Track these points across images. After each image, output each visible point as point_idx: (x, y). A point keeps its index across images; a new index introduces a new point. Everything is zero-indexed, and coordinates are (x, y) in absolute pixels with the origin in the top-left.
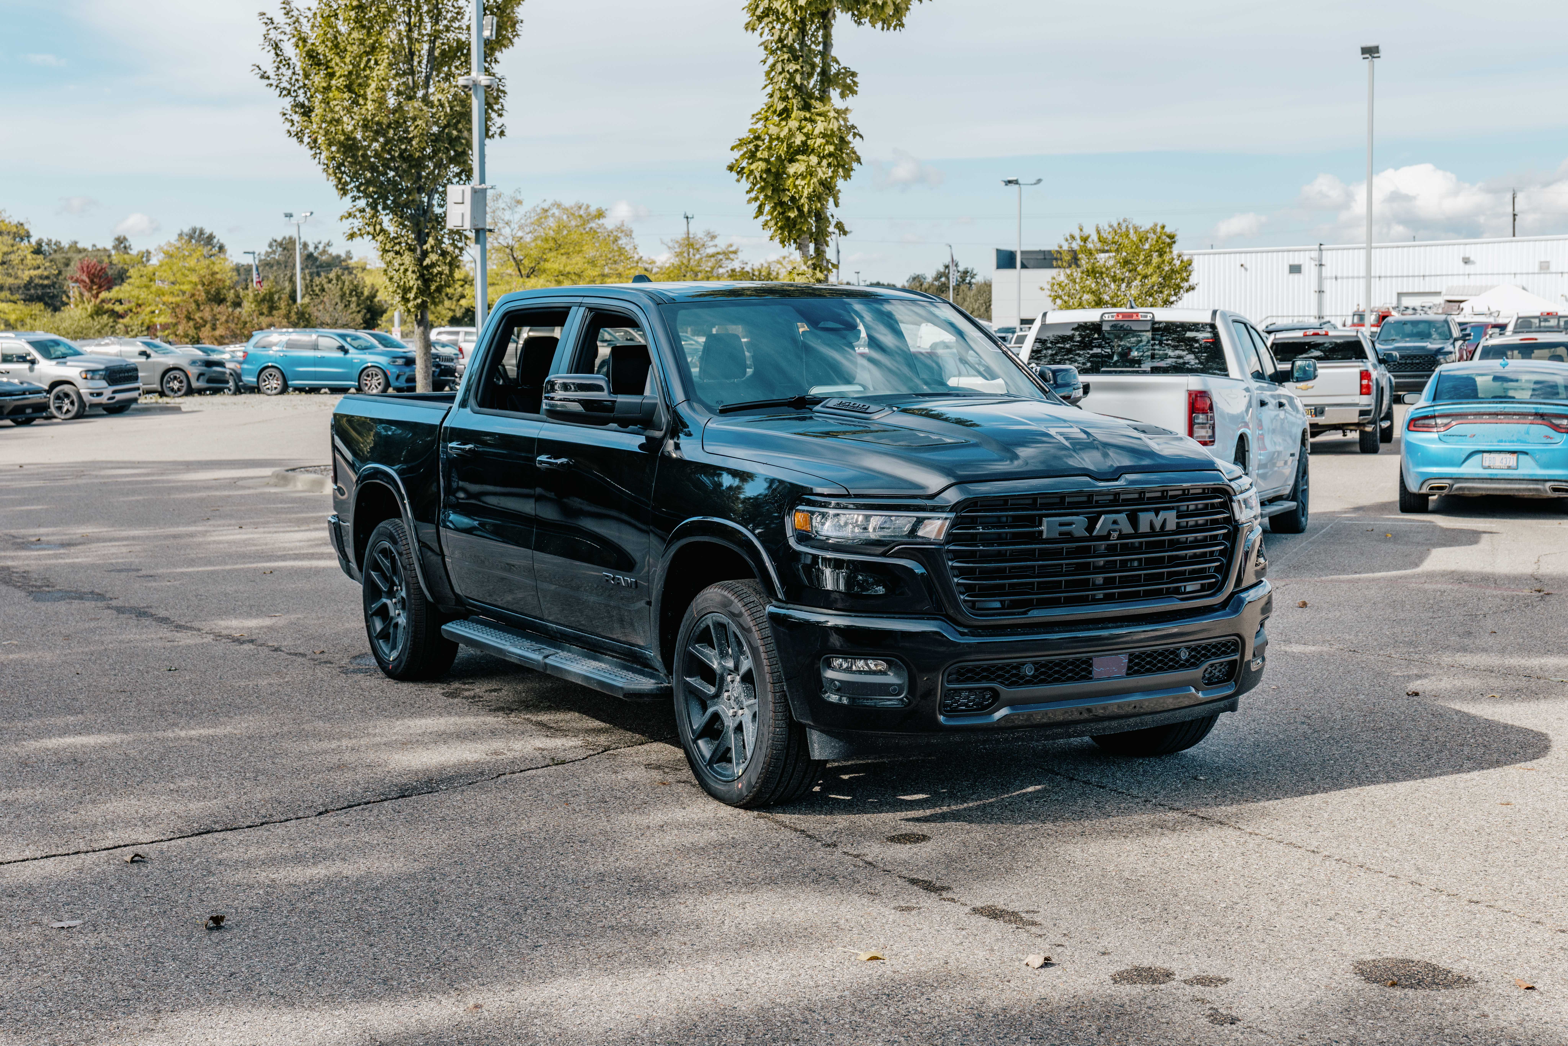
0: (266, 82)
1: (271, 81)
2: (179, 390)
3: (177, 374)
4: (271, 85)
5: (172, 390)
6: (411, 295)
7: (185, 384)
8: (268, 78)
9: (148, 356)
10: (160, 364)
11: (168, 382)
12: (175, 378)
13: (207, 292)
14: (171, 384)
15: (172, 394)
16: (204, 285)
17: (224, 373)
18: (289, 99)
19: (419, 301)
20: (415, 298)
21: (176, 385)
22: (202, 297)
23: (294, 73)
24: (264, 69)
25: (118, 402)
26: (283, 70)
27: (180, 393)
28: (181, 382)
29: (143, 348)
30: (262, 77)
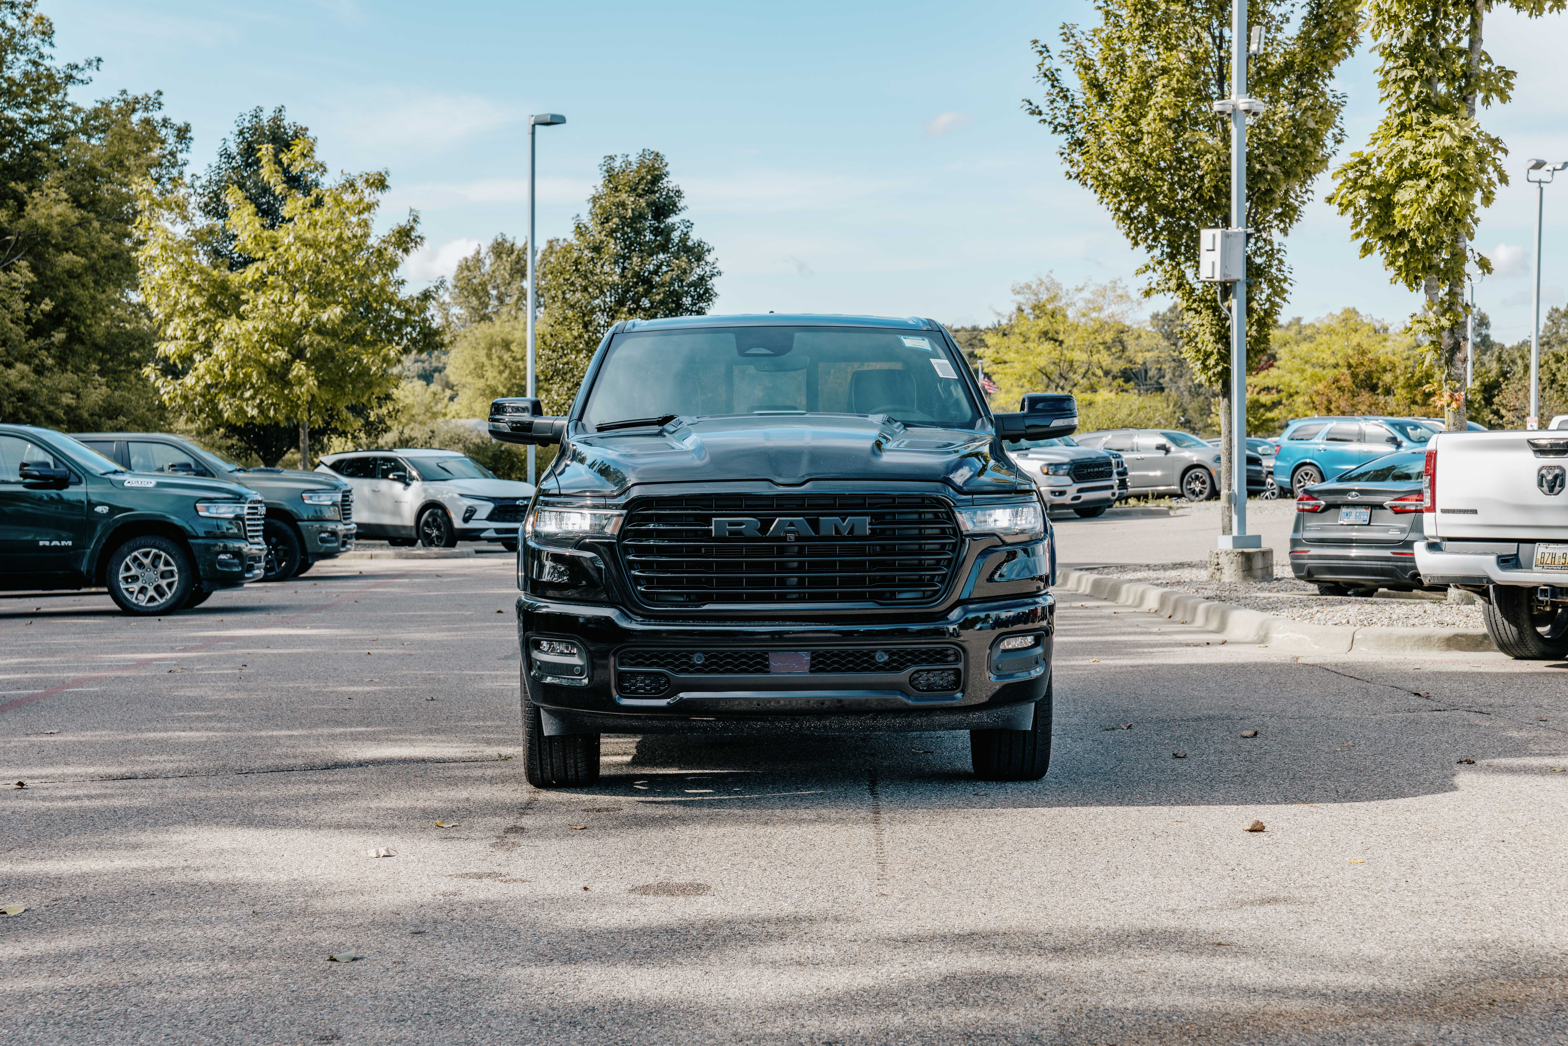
0: (1038, 118)
1: (1043, 117)
2: (1201, 492)
3: (1199, 472)
4: (1045, 121)
5: (1193, 492)
6: (1211, 361)
7: (1208, 485)
8: (1040, 113)
9: (1167, 451)
10: (1180, 459)
11: (1189, 483)
12: (1197, 478)
13: (1354, 376)
14: (1193, 486)
15: (1192, 497)
16: (1350, 366)
17: (1260, 472)
18: (1065, 135)
19: (1220, 368)
20: (1217, 364)
21: (1197, 486)
22: (1347, 382)
23: (1072, 106)
24: (1035, 104)
25: (1084, 503)
26: (1060, 103)
27: (1201, 497)
28: (1203, 483)
29: (1163, 441)
30: (1033, 113)
